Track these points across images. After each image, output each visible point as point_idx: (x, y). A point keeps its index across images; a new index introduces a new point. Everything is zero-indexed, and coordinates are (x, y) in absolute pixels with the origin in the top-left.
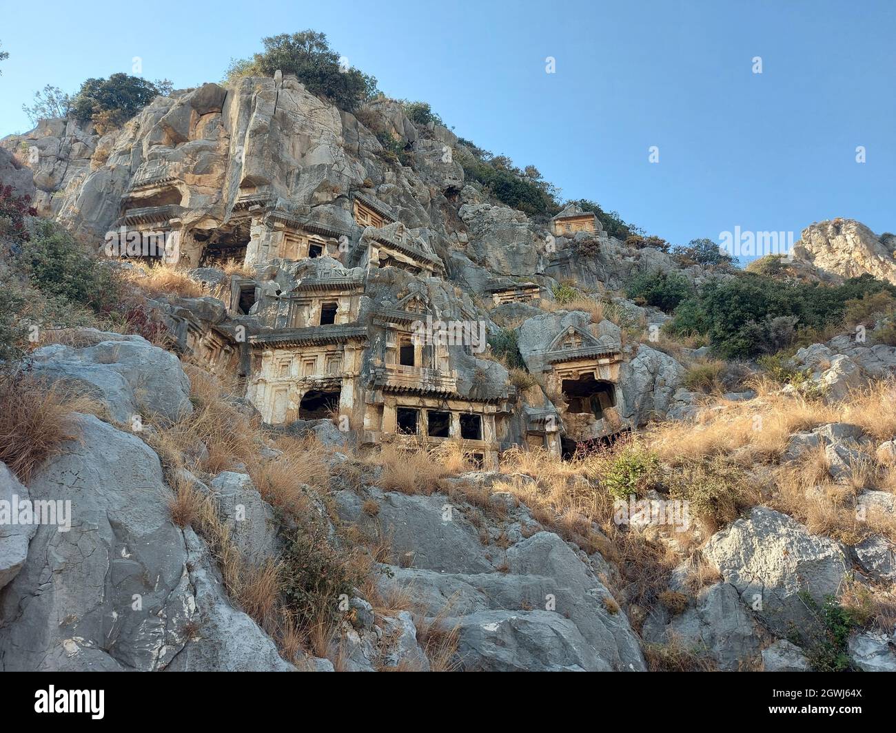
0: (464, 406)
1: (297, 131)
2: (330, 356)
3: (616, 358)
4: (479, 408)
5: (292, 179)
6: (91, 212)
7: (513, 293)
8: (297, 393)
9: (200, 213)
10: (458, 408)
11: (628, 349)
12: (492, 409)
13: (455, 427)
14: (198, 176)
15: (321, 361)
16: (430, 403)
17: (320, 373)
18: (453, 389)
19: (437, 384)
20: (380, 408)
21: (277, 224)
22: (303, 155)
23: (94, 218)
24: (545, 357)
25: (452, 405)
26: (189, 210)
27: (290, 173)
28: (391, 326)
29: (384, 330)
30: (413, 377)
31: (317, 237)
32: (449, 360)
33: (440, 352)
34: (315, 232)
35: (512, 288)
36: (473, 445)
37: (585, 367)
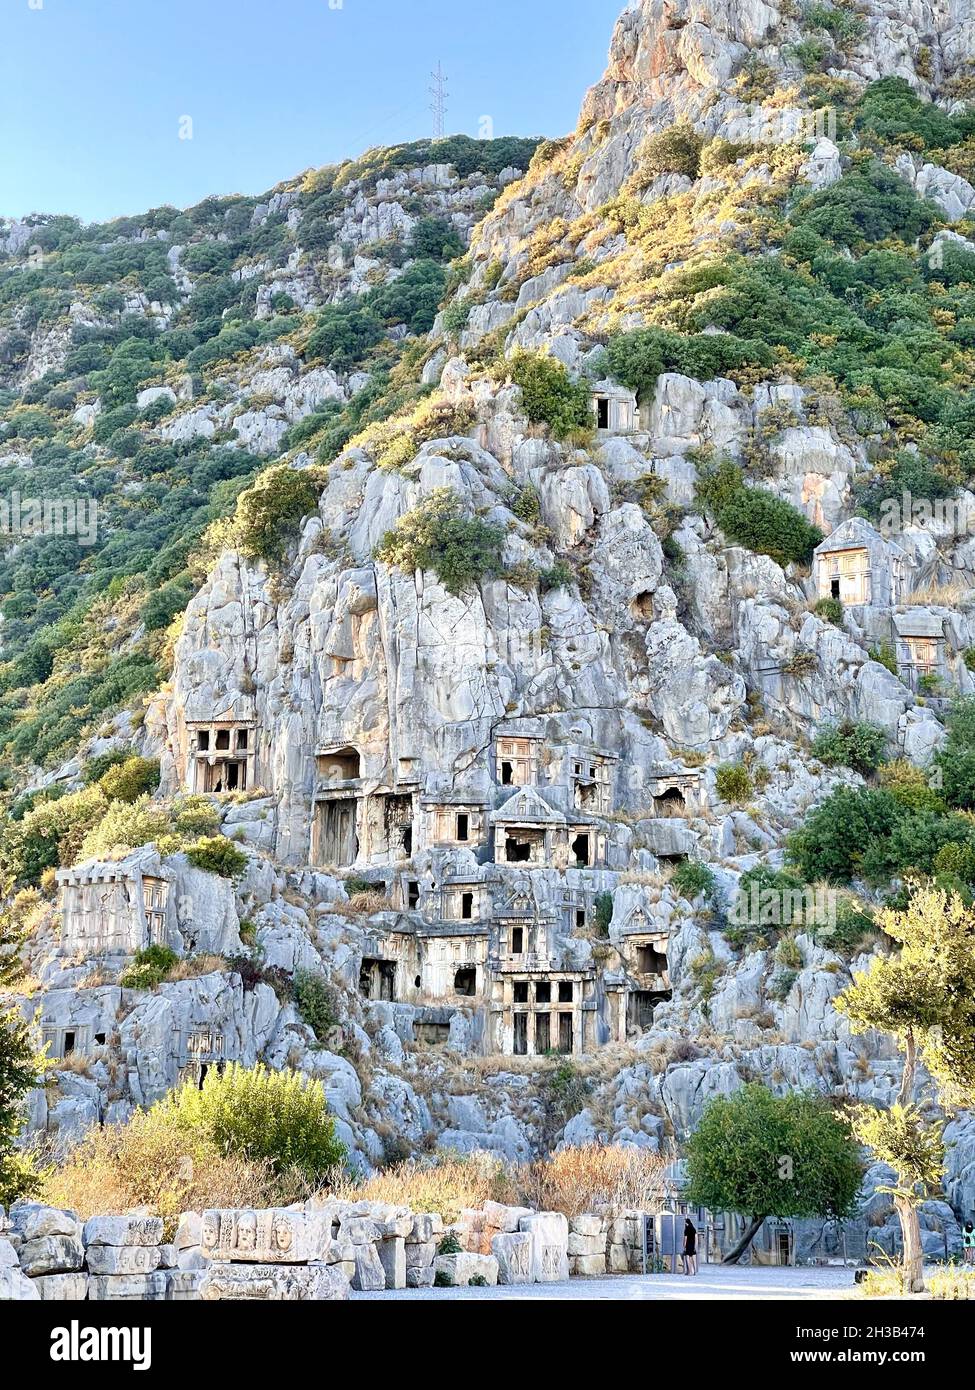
0: (560, 977)
1: (438, 675)
2: (469, 944)
3: (664, 936)
4: (570, 977)
5: (439, 739)
6: (296, 773)
7: (676, 779)
8: (452, 971)
9: (376, 783)
10: (555, 979)
11: (673, 928)
12: (578, 978)
13: (555, 992)
14: (368, 734)
15: (463, 946)
16: (535, 977)
17: (463, 959)
18: (548, 969)
19: (536, 966)
20: (502, 982)
21: (429, 808)
22: (448, 697)
23: (300, 778)
24: (620, 931)
25: (551, 976)
26: (367, 779)
27: (436, 733)
28: (503, 922)
29: (500, 925)
30: (519, 963)
31: (462, 807)
32: (547, 943)
33: (541, 937)
34: (459, 805)
35: (674, 775)
36: (565, 1007)
37: (647, 939)
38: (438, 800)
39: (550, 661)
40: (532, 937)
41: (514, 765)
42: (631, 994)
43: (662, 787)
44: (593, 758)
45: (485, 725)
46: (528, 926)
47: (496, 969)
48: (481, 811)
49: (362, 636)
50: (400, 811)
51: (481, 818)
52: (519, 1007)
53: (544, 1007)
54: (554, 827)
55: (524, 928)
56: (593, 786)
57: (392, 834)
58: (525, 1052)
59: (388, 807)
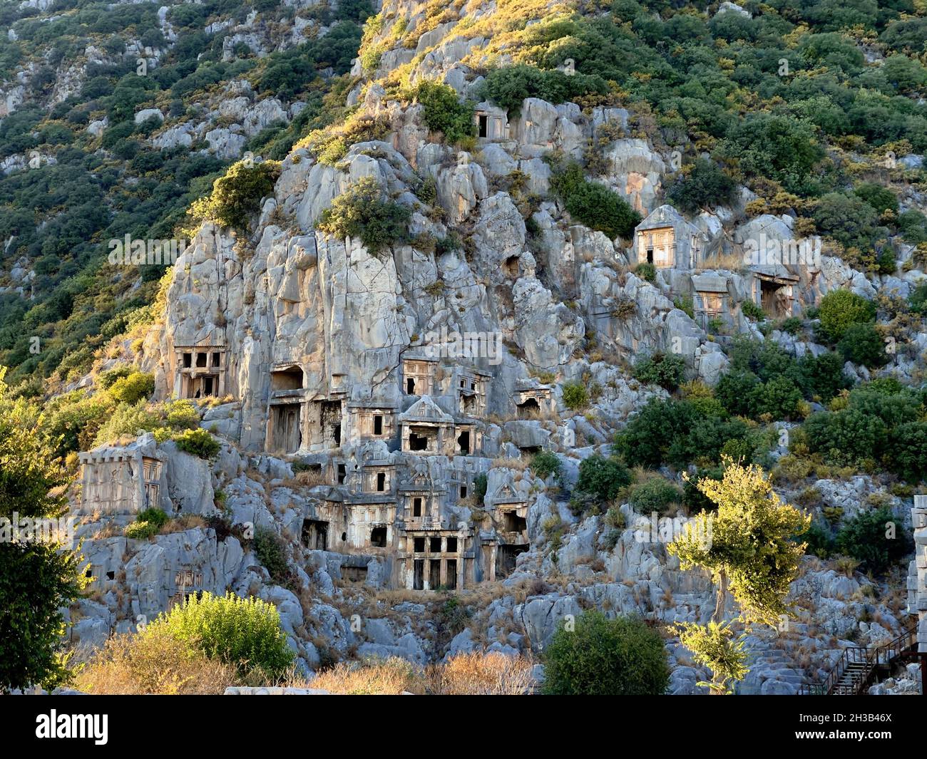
0: (448, 534)
1: (362, 314)
2: (382, 510)
3: (525, 505)
4: (456, 534)
5: (362, 360)
6: (256, 385)
7: (534, 392)
8: (369, 529)
9: (314, 393)
10: (445, 536)
11: (531, 499)
12: (461, 536)
13: (444, 545)
14: (309, 356)
15: (378, 512)
16: (430, 534)
17: (377, 522)
18: (440, 528)
19: (431, 526)
20: (406, 538)
21: (354, 411)
22: (369, 330)
23: (259, 389)
24: (492, 502)
25: (441, 534)
26: (308, 389)
27: (360, 356)
28: (407, 494)
29: (405, 496)
30: (419, 523)
31: (378, 411)
32: (439, 510)
33: (434, 506)
34: (374, 409)
35: (532, 389)
36: (451, 555)
37: (512, 507)
38: (361, 405)
39: (443, 305)
40: (428, 505)
41: (416, 380)
42: (499, 547)
43: (524, 398)
44: (474, 376)
45: (395, 351)
46: (425, 497)
47: (402, 528)
48: (392, 414)
49: (306, 286)
50: (332, 413)
51: (392, 419)
52: (418, 556)
53: (437, 556)
54: (445, 426)
55: (423, 498)
56: (473, 396)
57: (326, 430)
58: (422, 588)
59: (323, 410)
